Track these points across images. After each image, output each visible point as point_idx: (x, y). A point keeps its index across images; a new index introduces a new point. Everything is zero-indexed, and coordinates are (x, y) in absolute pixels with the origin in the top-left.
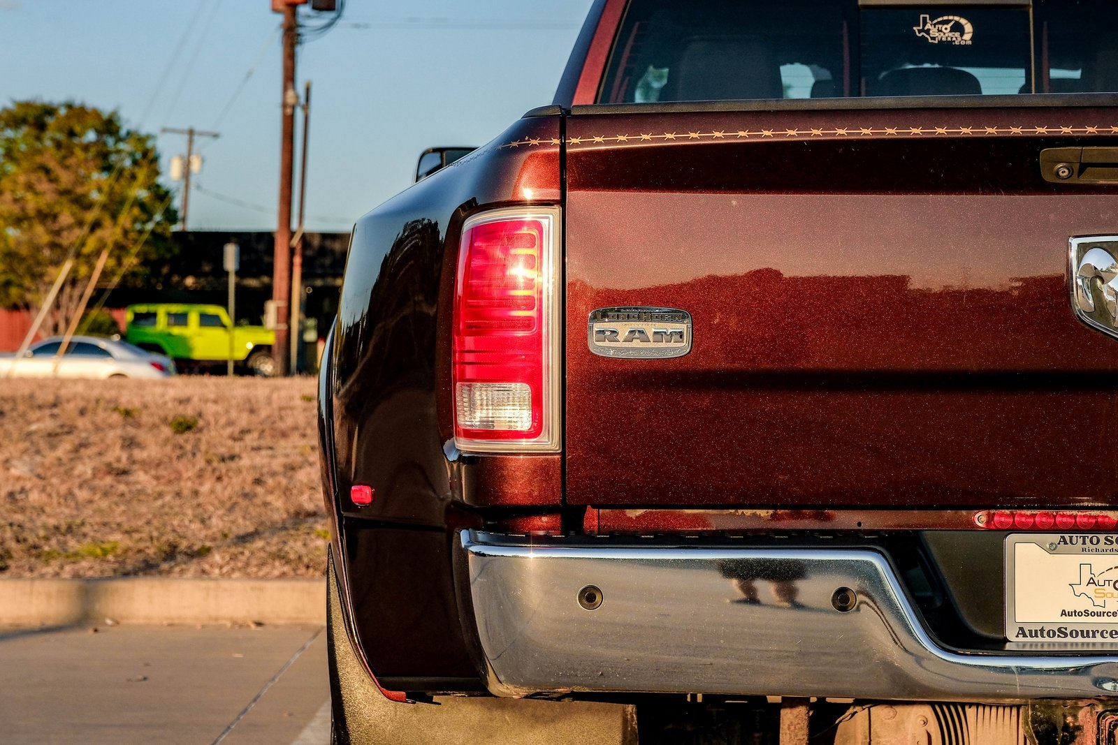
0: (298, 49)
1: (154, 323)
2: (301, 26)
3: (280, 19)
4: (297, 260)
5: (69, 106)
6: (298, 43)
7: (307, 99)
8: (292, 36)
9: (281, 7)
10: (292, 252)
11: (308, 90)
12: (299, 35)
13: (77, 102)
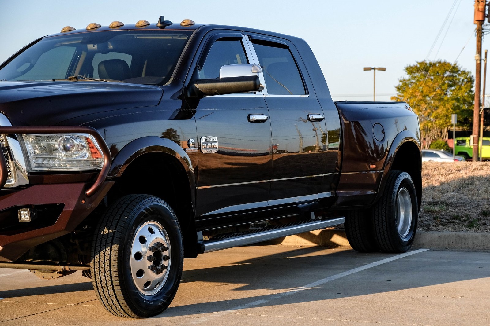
0: (482, 38)
1: (465, 145)
2: (483, 29)
3: (476, 26)
4: (482, 119)
5: (440, 63)
6: (482, 35)
7: (486, 57)
8: (480, 33)
9: (477, 22)
10: (480, 116)
11: (486, 53)
12: (483, 33)
13: (442, 61)
